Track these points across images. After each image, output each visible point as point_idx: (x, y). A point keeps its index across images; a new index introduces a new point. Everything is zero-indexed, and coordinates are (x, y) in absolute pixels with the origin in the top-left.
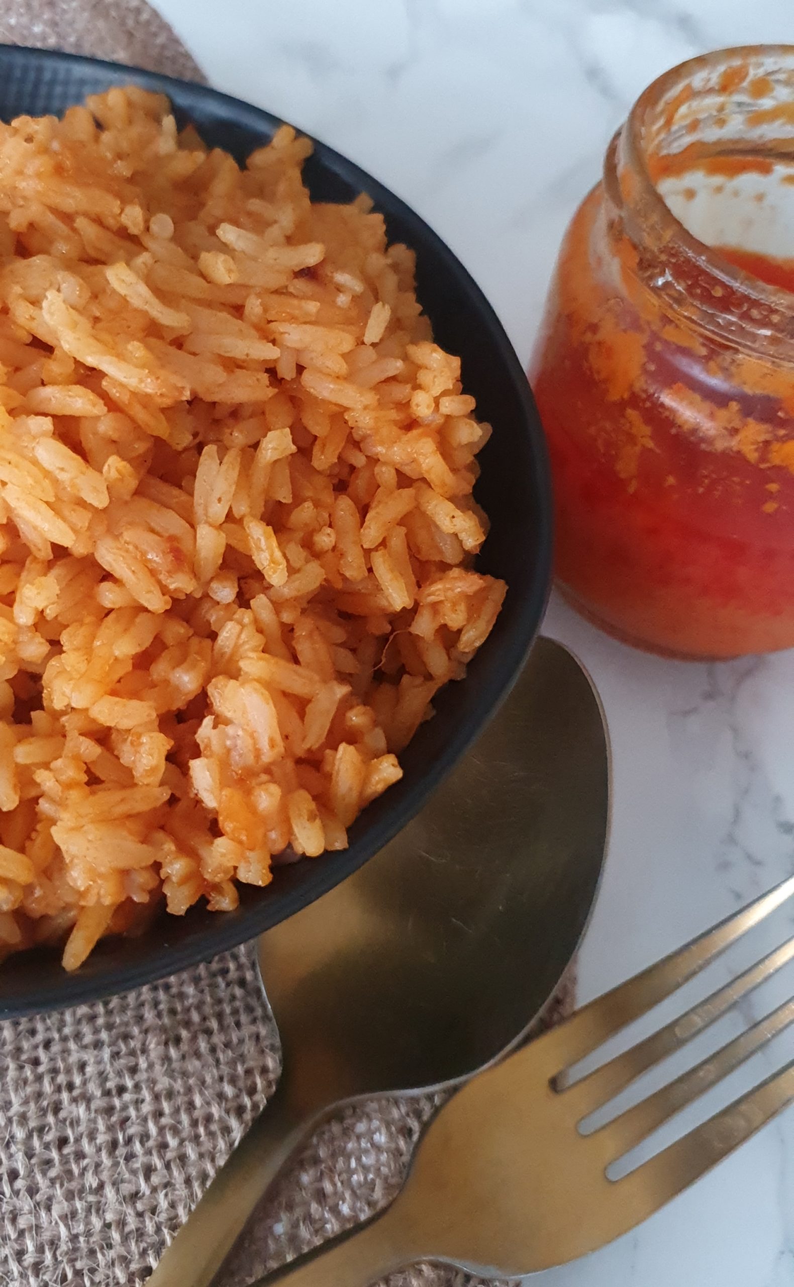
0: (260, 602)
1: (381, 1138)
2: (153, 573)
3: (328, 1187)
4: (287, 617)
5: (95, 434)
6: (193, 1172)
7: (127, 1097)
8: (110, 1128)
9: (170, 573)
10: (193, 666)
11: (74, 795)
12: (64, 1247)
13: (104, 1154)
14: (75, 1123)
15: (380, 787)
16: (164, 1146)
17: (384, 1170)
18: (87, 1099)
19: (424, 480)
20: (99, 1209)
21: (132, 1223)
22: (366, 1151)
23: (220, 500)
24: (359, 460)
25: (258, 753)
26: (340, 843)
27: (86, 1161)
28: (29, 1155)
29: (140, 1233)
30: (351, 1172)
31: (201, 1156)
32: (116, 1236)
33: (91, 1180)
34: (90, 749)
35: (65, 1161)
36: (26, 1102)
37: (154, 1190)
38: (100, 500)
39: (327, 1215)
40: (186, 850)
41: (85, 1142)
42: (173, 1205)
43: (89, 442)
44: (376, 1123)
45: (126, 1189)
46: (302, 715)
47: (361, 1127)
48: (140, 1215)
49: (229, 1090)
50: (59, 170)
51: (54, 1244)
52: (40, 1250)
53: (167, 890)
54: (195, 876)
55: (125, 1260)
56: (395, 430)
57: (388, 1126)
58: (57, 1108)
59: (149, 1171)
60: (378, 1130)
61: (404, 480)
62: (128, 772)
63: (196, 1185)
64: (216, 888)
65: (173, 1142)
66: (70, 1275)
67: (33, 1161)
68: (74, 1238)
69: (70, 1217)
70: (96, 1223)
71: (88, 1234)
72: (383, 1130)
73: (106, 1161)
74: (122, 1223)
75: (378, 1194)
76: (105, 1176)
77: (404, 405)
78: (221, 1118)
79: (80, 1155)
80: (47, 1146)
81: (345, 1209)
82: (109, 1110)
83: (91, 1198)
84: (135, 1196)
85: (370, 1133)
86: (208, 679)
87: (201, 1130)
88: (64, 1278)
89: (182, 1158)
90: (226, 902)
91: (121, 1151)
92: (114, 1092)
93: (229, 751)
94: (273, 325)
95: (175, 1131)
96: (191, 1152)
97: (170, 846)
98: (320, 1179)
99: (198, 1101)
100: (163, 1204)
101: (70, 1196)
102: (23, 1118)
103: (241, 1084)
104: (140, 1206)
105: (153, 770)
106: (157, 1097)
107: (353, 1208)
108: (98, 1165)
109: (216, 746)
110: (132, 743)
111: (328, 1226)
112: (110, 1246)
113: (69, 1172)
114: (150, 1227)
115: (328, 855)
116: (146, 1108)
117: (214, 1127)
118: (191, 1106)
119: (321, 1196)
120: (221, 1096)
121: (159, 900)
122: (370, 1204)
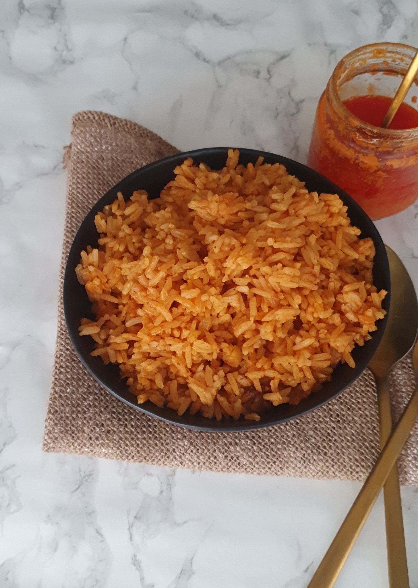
0: (332, 275)
1: (400, 372)
2: (311, 282)
3: (397, 388)
4: (339, 275)
5: (286, 261)
6: (368, 403)
7: (343, 398)
8: (345, 406)
9: (315, 280)
10: (331, 296)
11: (328, 335)
12: (355, 434)
13: (348, 412)
14: (337, 410)
15: (384, 297)
16: (358, 402)
17: (406, 378)
18: (335, 404)
19: (341, 225)
20: (356, 422)
21: (365, 421)
22: (399, 377)
23: (315, 259)
24: (324, 230)
25: (358, 306)
26: (385, 313)
27: (346, 416)
28: (333, 422)
29: (368, 421)
30: (399, 383)
31: (367, 399)
32: (363, 425)
33: (350, 418)
34: (323, 325)
35: (341, 418)
36: (323, 413)
37: (363, 412)
38: (298, 274)
39: (401, 394)
40: (357, 333)
41: (342, 412)
42: (370, 412)
43: (286, 263)
44: (396, 370)
45: (359, 415)
46: (359, 292)
47: (394, 373)
48: (365, 418)
49: (362, 383)
50: (227, 205)
51: (353, 435)
52: (351, 438)
53: (357, 342)
54: (362, 337)
55: (369, 428)
56: (330, 219)
57: (399, 368)
58: (330, 410)
59: (360, 409)
60: (398, 371)
61: (336, 228)
62: (333, 324)
63: (371, 405)
64: (366, 336)
65: (360, 401)
66: (361, 438)
67: (335, 423)
68: (356, 431)
69: (352, 428)
70: (358, 425)
71: (358, 428)
72: (399, 370)
73: (350, 413)
74: (363, 422)
75: (409, 383)
76: (352, 416)
77: (328, 211)
78: (365, 390)
79: (343, 415)
80: (335, 418)
81: (404, 390)
82: (342, 403)
83: (353, 422)
84: (361, 416)
85: (397, 373)
86: (335, 297)
87: (363, 394)
88: (360, 439)
89: (364, 402)
90: (370, 338)
91: (351, 409)
92: (339, 399)
93: (351, 309)
94: (297, 213)
95: (358, 398)
96: (365, 400)
97: (354, 334)
98: (394, 387)
99: (358, 389)
100: (368, 413)
101: (349, 424)
102: (326, 416)
103: (363, 380)
104: (364, 417)
105: (339, 321)
106: (349, 394)
107: (406, 389)
108: (349, 415)
109: (348, 309)
110: (331, 319)
111: (403, 396)
112: (364, 428)
113: (344, 420)
114: (369, 419)
115: (385, 316)
116: (349, 397)
117: (366, 392)
118: (357, 391)
119: (397, 391)
120: (361, 385)
121: (356, 344)
122: (409, 386)
